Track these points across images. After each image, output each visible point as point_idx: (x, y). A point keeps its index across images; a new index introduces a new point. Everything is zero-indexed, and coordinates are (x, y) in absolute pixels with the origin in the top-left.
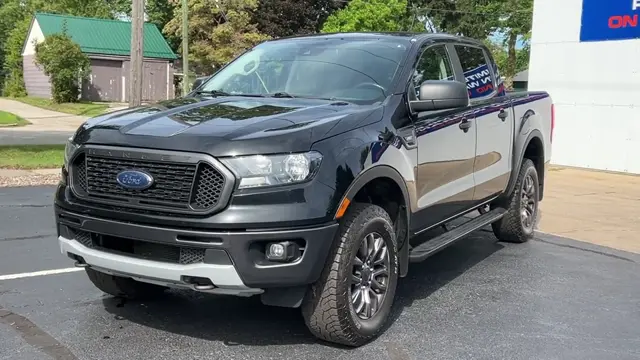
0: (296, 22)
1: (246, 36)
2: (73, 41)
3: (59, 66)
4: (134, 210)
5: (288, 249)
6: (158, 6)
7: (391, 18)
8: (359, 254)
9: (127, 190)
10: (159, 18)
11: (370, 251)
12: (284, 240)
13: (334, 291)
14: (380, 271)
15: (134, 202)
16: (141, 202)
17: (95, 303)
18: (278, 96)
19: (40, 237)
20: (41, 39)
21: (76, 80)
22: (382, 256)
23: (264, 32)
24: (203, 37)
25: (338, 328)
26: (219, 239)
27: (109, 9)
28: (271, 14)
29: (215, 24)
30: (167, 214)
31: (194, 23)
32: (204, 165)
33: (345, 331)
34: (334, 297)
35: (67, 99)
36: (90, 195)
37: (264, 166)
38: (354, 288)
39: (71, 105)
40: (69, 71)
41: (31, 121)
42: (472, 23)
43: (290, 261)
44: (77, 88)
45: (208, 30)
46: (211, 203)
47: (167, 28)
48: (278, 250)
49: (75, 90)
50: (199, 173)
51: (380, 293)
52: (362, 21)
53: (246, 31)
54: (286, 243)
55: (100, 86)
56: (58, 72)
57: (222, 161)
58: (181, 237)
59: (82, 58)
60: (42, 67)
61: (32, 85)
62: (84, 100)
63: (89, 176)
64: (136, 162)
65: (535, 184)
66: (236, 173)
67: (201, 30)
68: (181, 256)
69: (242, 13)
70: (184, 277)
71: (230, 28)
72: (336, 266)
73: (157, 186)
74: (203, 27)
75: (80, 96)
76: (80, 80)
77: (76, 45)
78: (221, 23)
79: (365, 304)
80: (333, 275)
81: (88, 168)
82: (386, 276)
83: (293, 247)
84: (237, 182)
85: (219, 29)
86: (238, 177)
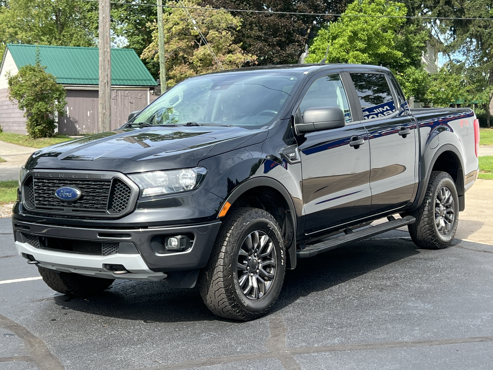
0: (283, 39)
1: (228, 57)
2: (47, 72)
3: (33, 100)
4: (69, 216)
5: (181, 242)
6: (137, 29)
7: (390, 28)
8: (245, 247)
9: (63, 202)
10: (138, 42)
11: (256, 246)
12: (177, 234)
13: (221, 274)
14: (267, 262)
15: (68, 211)
16: (73, 210)
17: (48, 299)
18: (189, 125)
19: (7, 257)
20: (15, 72)
21: (52, 113)
22: (269, 250)
23: (248, 52)
24: (185, 60)
25: (227, 304)
26: (128, 235)
27: (85, 35)
28: (255, 32)
29: (196, 46)
30: (91, 218)
31: (174, 45)
32: (117, 181)
33: (233, 307)
34: (222, 279)
35: (43, 134)
36: (37, 208)
37: (163, 179)
38: (240, 274)
39: (47, 140)
40: (43, 103)
41: (6, 159)
42: (486, 27)
43: (183, 250)
44: (53, 122)
45: (188, 54)
46: (123, 209)
47: (146, 54)
48: (174, 242)
49: (51, 124)
50: (114, 187)
51: (269, 280)
52: (355, 33)
53: (230, 52)
54: (179, 237)
55: (77, 118)
56: (32, 106)
57: (130, 176)
58: (101, 234)
59: (57, 90)
60: (16, 101)
61: (6, 120)
62: (61, 135)
63: (36, 193)
64: (70, 180)
65: (452, 194)
66: (140, 186)
67: (181, 54)
68: (103, 250)
69: (224, 33)
70: (105, 265)
71: (212, 49)
72: (222, 255)
73: (84, 198)
74: (184, 51)
75: (56, 130)
76: (56, 113)
77: (51, 77)
78: (202, 45)
79: (252, 288)
80: (221, 262)
81: (35, 187)
82: (274, 267)
83: (185, 240)
84: (140, 192)
85: (200, 52)
86: (141, 188)
